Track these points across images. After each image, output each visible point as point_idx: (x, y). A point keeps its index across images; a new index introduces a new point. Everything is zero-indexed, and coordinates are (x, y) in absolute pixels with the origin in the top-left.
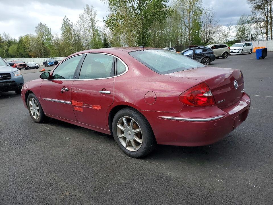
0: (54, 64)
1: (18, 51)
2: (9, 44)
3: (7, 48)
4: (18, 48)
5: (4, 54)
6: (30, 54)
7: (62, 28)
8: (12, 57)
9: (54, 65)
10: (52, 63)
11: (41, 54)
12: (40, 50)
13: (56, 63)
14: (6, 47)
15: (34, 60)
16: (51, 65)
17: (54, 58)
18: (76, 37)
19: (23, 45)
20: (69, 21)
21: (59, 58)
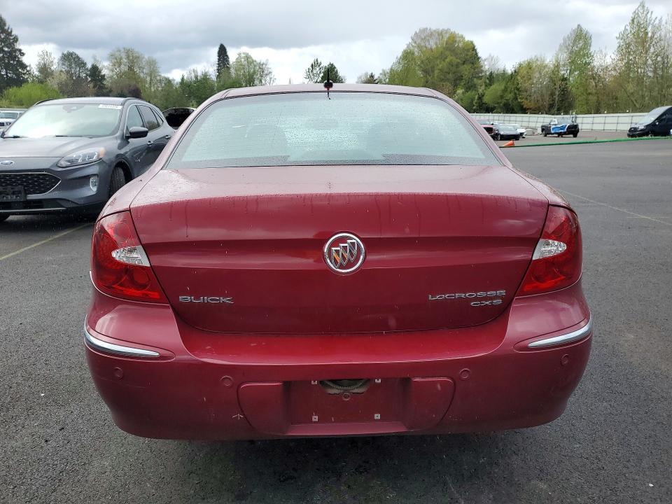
0: (565, 130)
1: (502, 97)
2: (490, 81)
3: (483, 91)
4: (505, 90)
5: (474, 104)
6: (526, 104)
7: (622, 37)
8: (489, 110)
9: (565, 133)
10: (562, 128)
11: (551, 106)
12: (552, 94)
13: (572, 128)
14: (483, 87)
15: (532, 119)
16: (560, 135)
17: (578, 116)
18: (659, 59)
19: (515, 83)
20: (649, 15)
21: (593, 115)
